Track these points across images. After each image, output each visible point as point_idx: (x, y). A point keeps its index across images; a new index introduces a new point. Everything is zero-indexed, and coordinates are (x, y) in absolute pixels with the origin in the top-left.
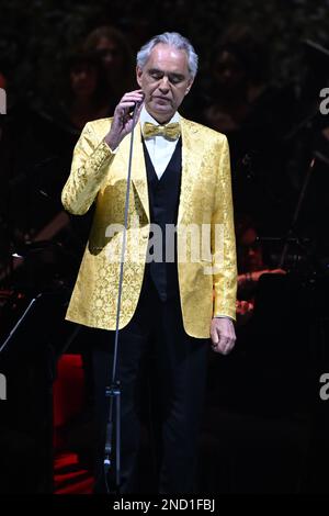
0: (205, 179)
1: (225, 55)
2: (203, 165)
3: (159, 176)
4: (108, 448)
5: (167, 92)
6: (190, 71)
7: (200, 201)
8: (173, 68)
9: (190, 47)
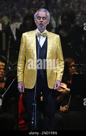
0: (54, 47)
2: (53, 43)
4: (33, 119)
7: (53, 53)
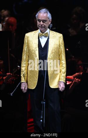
1: (74, 16)
3: (43, 47)
5: (42, 25)
6: (49, 18)
8: (43, 19)
9: (48, 12)
